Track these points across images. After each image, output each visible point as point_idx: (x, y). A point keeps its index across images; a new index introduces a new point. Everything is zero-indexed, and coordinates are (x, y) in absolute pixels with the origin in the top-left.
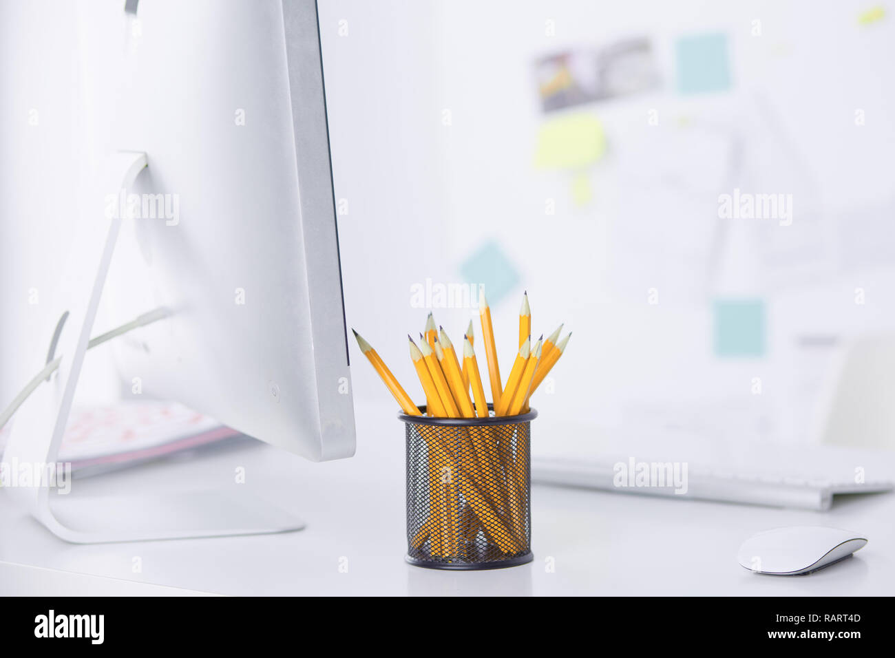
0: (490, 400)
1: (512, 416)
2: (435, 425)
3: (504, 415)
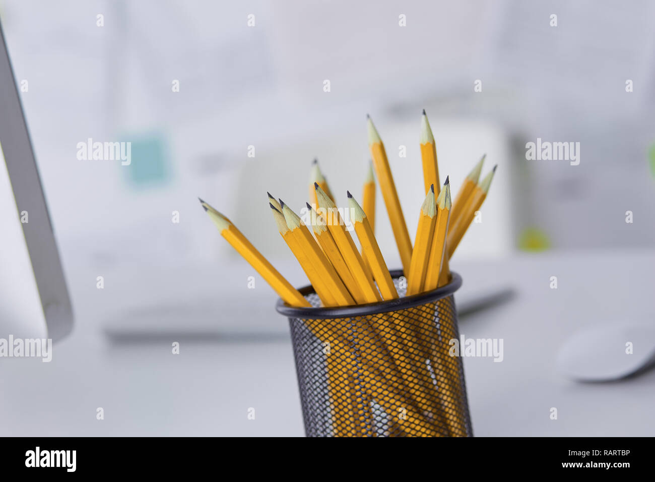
1: (431, 291)
2: (329, 317)
3: (417, 292)
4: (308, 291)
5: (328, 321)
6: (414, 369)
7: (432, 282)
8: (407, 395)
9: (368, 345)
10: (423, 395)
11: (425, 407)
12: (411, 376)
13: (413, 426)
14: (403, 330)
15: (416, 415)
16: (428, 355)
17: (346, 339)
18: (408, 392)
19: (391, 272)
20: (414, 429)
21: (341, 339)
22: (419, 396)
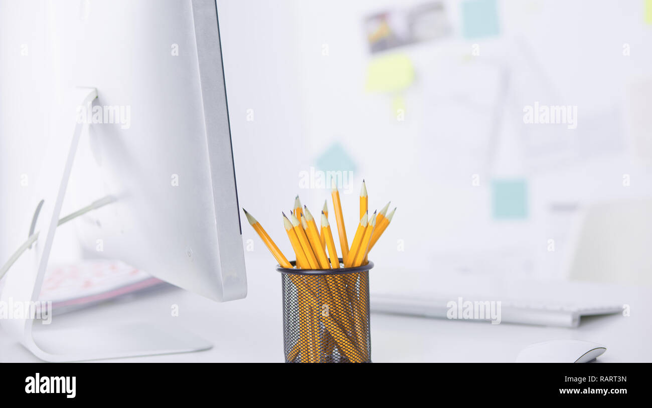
0: (340, 256)
1: (356, 267)
2: (302, 274)
3: (350, 266)
4: (293, 263)
5: (301, 276)
6: (342, 302)
7: (358, 263)
8: (340, 323)
9: (326, 297)
10: (348, 324)
11: (348, 331)
12: (343, 314)
13: (344, 344)
14: (339, 282)
15: (344, 334)
16: (350, 300)
17: (312, 291)
18: (341, 322)
19: (339, 259)
20: (344, 346)
21: (309, 291)
22: (348, 329)
